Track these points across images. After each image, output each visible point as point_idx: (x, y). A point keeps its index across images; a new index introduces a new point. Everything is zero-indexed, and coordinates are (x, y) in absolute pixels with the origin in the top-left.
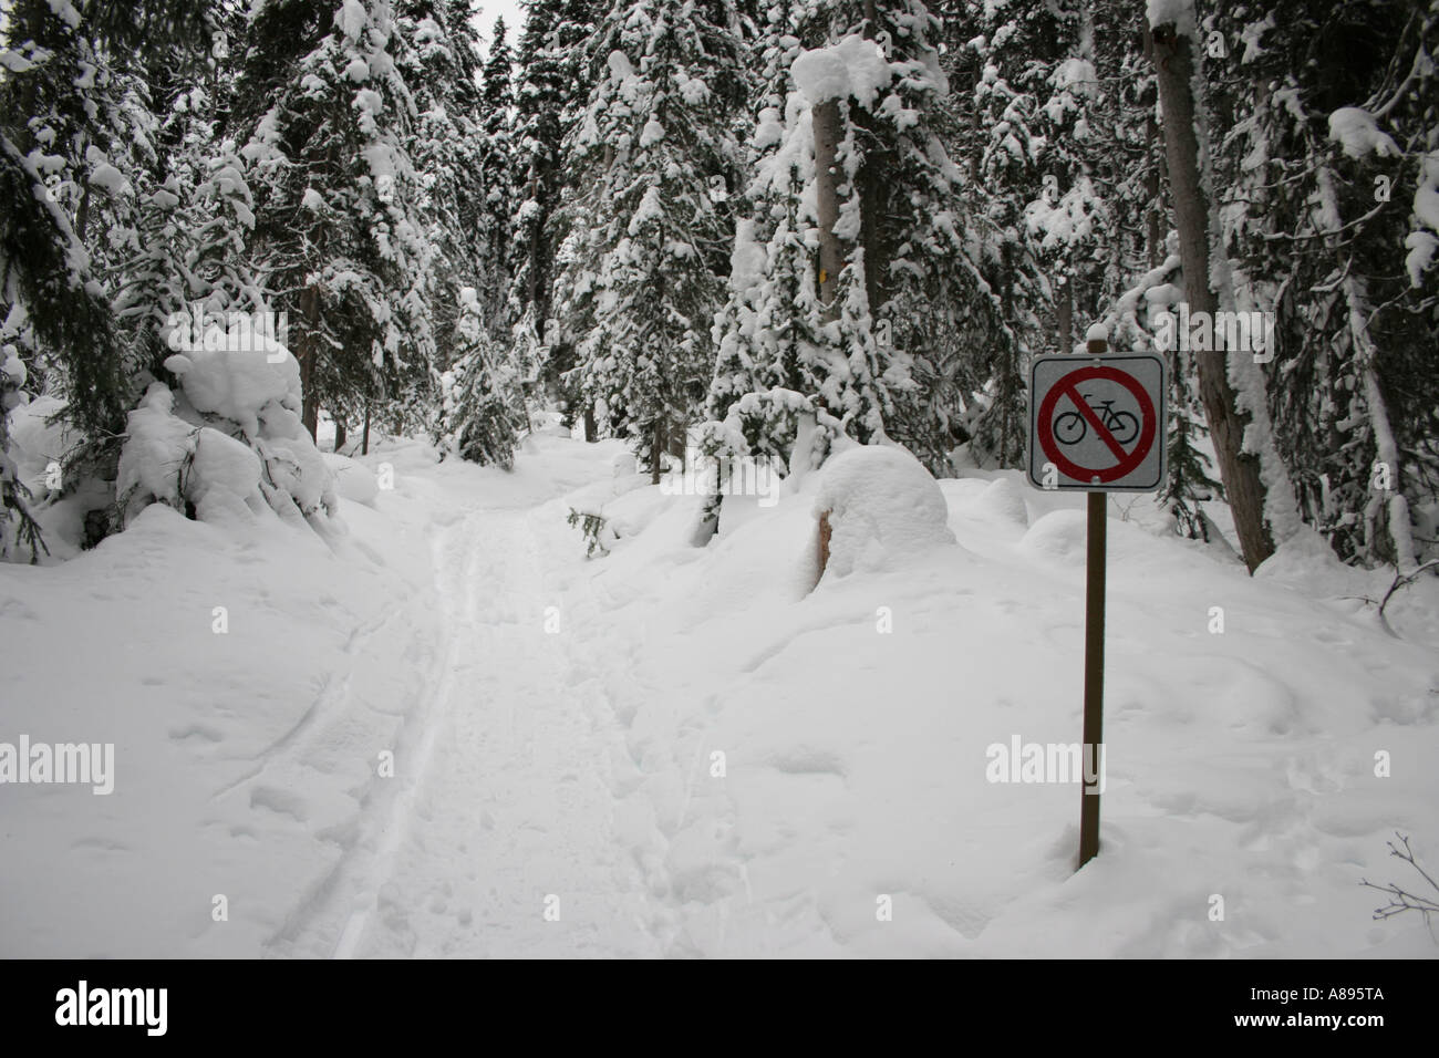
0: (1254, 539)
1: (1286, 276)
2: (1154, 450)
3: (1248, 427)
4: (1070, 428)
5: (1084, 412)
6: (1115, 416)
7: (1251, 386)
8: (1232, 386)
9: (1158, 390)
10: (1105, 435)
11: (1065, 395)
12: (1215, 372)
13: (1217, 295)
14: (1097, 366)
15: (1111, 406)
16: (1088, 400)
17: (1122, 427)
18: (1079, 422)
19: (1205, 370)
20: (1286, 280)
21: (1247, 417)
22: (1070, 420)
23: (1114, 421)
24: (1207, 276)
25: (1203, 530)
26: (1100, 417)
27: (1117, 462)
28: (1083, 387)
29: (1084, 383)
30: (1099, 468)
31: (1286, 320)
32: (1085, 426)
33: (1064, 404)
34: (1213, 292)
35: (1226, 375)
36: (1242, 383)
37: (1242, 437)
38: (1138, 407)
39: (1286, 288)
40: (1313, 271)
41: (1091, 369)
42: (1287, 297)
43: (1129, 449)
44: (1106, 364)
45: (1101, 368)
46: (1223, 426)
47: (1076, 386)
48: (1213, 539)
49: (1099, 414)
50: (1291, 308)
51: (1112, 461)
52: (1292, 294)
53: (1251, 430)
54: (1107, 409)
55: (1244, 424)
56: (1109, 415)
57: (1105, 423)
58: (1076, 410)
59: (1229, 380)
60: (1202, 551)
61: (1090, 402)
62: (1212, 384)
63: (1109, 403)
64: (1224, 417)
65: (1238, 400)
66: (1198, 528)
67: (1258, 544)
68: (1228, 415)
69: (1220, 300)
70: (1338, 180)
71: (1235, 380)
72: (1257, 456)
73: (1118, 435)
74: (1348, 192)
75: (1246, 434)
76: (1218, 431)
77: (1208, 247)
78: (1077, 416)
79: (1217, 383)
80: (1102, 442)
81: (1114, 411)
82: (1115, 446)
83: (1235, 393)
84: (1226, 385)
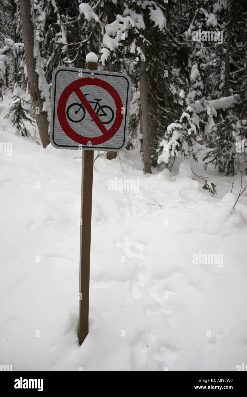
0: (45, 138)
1: (50, 57)
2: (121, 129)
3: (44, 103)
4: (76, 112)
5: (85, 104)
6: (101, 108)
7: (45, 90)
8: (40, 89)
9: (125, 96)
10: (95, 118)
11: (74, 92)
12: (35, 84)
13: (36, 59)
14: (93, 78)
15: (99, 102)
16: (87, 97)
17: (105, 114)
18: (81, 109)
19: (31, 83)
20: (50, 59)
21: (44, 100)
22: (76, 108)
23: (100, 110)
24: (33, 52)
25: (25, 133)
26: (93, 108)
27: (101, 134)
28: (85, 89)
29: (85, 87)
30: (91, 137)
31: (50, 71)
32: (85, 112)
33: (73, 98)
34: (35, 58)
35: (38, 86)
36: (43, 89)
37: (42, 106)
38: (114, 104)
39: (50, 61)
40: (58, 57)
41: (89, 79)
42: (51, 63)
43: (108, 127)
44: (97, 77)
45: (95, 79)
46: (37, 102)
47: (80, 88)
48: (29, 136)
49: (93, 106)
50: (51, 67)
51: (98, 133)
52: (52, 63)
53: (45, 104)
54: (97, 103)
55: (43, 102)
56: (98, 107)
57: (96, 111)
58: (80, 103)
59: (39, 87)
60: (27, 141)
61: (88, 98)
62: (34, 88)
63: (98, 100)
64: (37, 99)
65: (42, 94)
66: (24, 133)
67: (47, 139)
68: (38, 99)
69: (37, 61)
70: (66, 30)
71: (41, 87)
72: (47, 112)
73: (103, 119)
74: (69, 34)
75: (44, 105)
76: (35, 103)
77: (33, 42)
78: (81, 106)
79: (35, 88)
80: (94, 122)
81: (101, 105)
82: (100, 125)
83: (41, 92)
84: (38, 89)
